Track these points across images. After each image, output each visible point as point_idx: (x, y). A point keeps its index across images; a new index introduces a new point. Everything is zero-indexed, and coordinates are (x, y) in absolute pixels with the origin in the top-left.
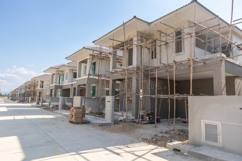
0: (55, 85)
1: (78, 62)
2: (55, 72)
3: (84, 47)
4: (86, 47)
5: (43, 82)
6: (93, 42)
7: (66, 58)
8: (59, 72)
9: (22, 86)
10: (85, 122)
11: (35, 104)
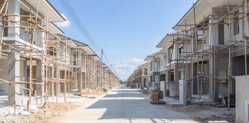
0: (153, 72)
1: (167, 48)
2: (152, 60)
3: (167, 34)
4: (170, 34)
5: (146, 70)
6: (173, 28)
7: (156, 47)
8: (156, 59)
9: (132, 74)
10: (162, 103)
11: (140, 89)
